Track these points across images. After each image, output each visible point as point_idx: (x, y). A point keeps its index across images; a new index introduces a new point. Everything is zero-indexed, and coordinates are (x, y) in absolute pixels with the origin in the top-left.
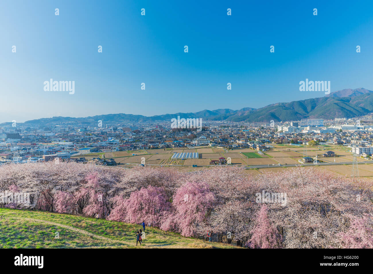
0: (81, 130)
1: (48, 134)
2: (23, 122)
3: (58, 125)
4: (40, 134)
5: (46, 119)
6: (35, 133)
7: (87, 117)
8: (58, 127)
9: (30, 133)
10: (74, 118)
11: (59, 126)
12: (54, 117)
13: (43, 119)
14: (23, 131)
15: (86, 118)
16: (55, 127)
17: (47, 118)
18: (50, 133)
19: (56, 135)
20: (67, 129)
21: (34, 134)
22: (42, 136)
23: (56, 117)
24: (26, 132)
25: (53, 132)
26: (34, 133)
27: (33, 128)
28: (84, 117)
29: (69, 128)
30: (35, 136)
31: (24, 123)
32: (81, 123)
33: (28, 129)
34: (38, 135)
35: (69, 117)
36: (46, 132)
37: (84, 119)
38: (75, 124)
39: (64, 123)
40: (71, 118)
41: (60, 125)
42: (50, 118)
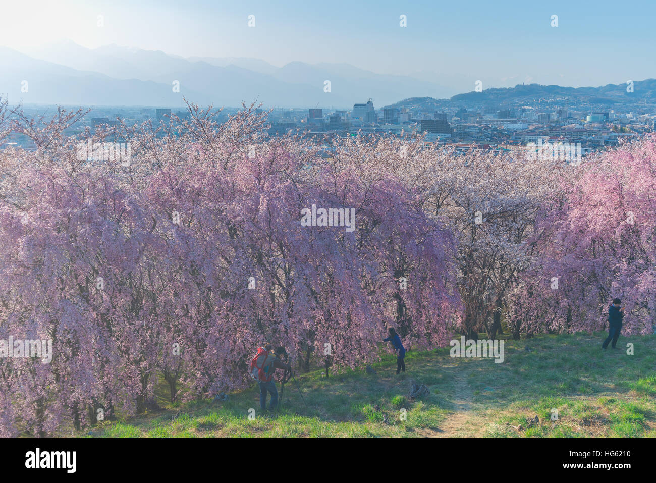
0: (593, 118)
1: (511, 126)
2: (448, 97)
3: (528, 105)
4: (490, 126)
5: (501, 90)
6: (480, 122)
7: (604, 84)
8: (529, 110)
9: (466, 122)
10: (570, 89)
11: (531, 108)
12: (518, 85)
13: (493, 89)
14: (452, 117)
15: (600, 88)
16: (524, 110)
17: (502, 87)
18: (515, 122)
19: (531, 128)
20: (555, 116)
21: (476, 125)
22: (495, 129)
23: (524, 86)
24: (458, 120)
25: (523, 121)
26: (477, 122)
27: (471, 110)
28: (596, 86)
29: (560, 112)
30: (480, 129)
31: (449, 99)
32: (589, 100)
33: (462, 113)
34: (487, 128)
35: (557, 87)
36: (507, 121)
37: (598, 90)
38: (573, 104)
39: (543, 101)
40: (563, 88)
41: (532, 105)
42: (510, 89)
